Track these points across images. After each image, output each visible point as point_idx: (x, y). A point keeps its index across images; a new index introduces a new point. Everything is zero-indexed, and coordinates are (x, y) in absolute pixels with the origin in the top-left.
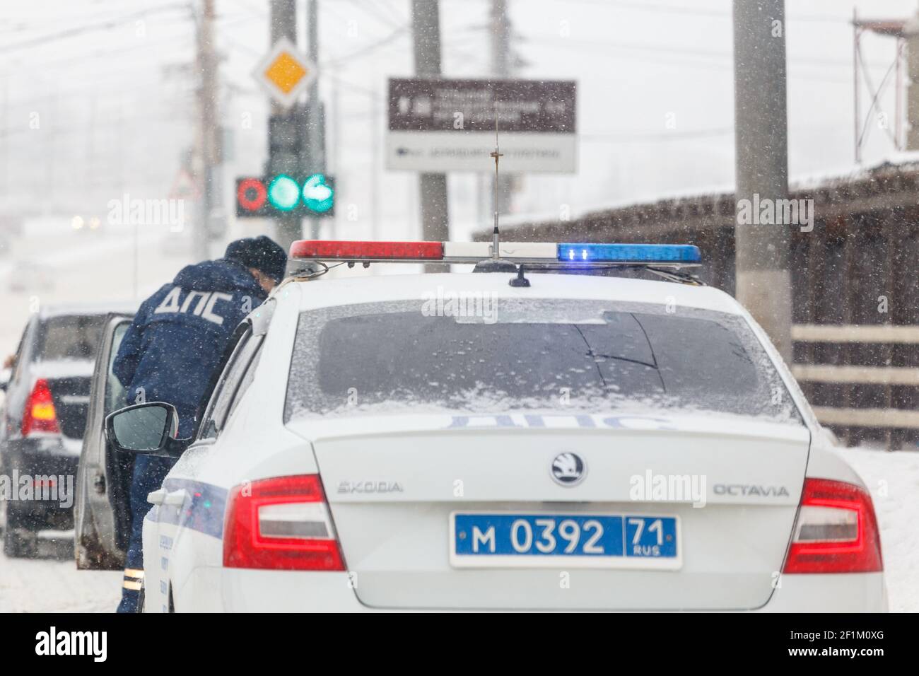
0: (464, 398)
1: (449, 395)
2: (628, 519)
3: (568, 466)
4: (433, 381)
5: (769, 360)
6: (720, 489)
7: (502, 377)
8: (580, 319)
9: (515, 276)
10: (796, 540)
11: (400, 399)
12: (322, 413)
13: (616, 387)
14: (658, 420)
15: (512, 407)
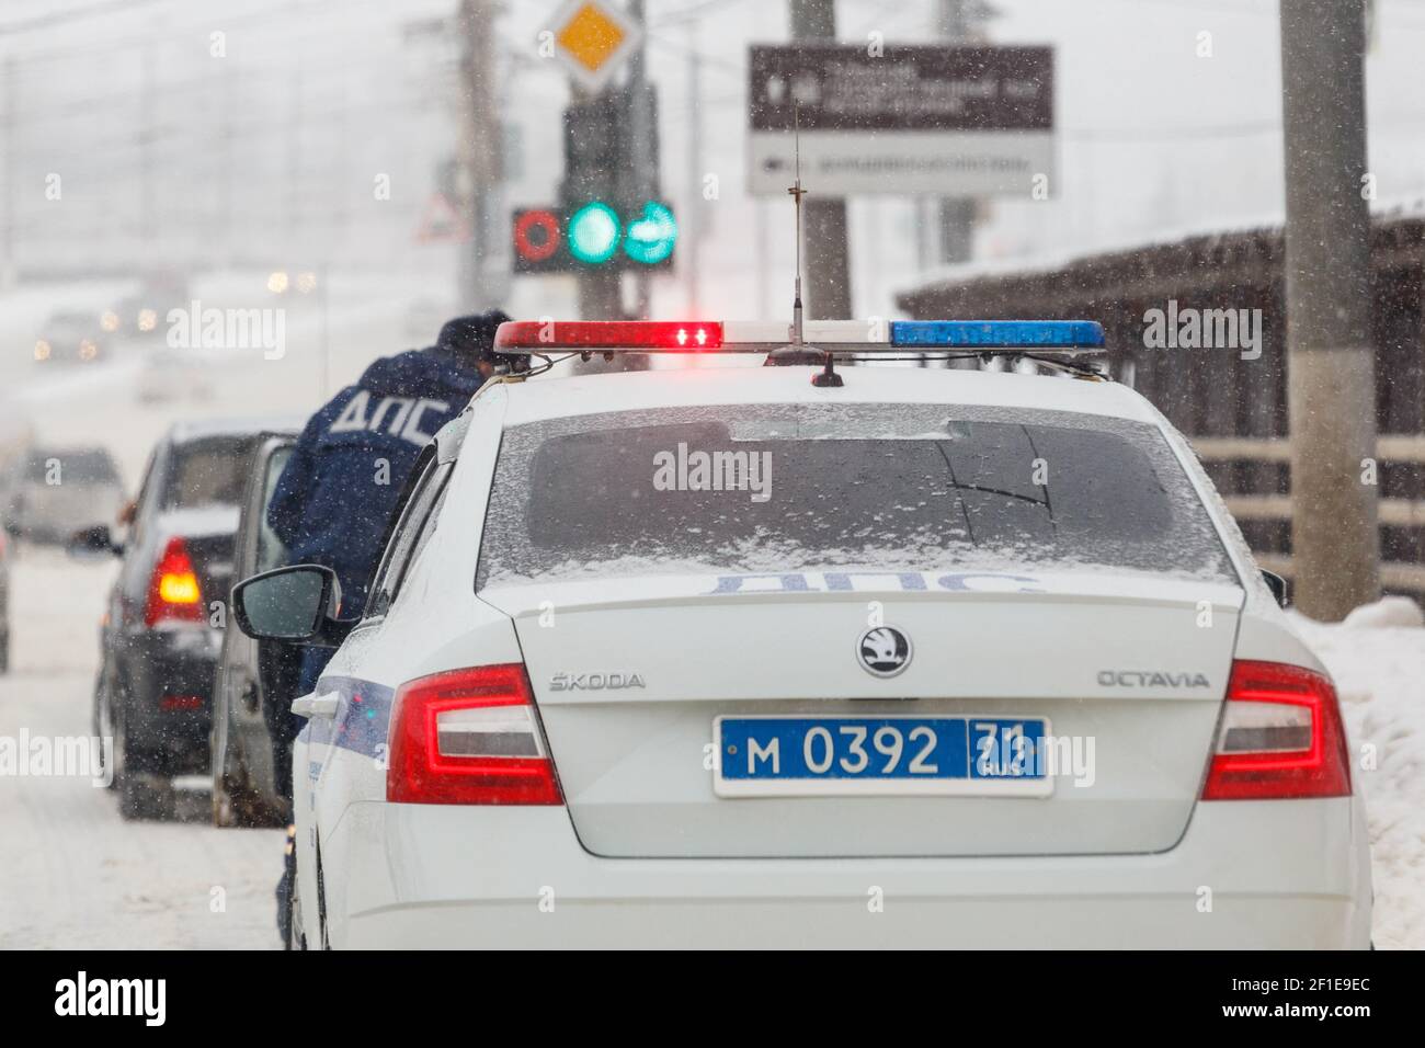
0: (738, 550)
1: (715, 547)
2: (973, 723)
3: (884, 646)
4: (693, 527)
5: (1192, 489)
6: (1107, 678)
7: (795, 519)
8: (914, 433)
9: (820, 370)
10: (1220, 751)
11: (644, 554)
12: (531, 576)
13: (962, 532)
14: (1018, 579)
15: (807, 563)
